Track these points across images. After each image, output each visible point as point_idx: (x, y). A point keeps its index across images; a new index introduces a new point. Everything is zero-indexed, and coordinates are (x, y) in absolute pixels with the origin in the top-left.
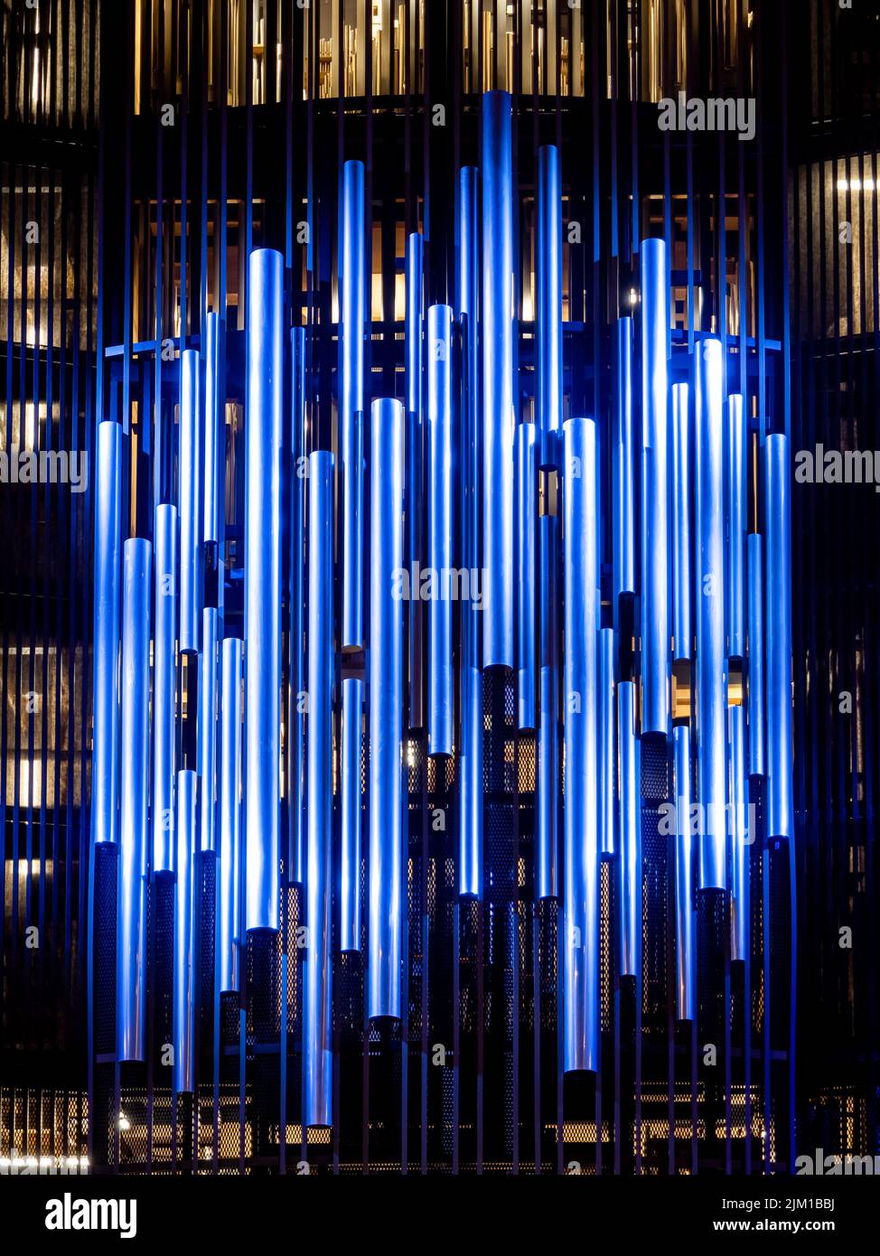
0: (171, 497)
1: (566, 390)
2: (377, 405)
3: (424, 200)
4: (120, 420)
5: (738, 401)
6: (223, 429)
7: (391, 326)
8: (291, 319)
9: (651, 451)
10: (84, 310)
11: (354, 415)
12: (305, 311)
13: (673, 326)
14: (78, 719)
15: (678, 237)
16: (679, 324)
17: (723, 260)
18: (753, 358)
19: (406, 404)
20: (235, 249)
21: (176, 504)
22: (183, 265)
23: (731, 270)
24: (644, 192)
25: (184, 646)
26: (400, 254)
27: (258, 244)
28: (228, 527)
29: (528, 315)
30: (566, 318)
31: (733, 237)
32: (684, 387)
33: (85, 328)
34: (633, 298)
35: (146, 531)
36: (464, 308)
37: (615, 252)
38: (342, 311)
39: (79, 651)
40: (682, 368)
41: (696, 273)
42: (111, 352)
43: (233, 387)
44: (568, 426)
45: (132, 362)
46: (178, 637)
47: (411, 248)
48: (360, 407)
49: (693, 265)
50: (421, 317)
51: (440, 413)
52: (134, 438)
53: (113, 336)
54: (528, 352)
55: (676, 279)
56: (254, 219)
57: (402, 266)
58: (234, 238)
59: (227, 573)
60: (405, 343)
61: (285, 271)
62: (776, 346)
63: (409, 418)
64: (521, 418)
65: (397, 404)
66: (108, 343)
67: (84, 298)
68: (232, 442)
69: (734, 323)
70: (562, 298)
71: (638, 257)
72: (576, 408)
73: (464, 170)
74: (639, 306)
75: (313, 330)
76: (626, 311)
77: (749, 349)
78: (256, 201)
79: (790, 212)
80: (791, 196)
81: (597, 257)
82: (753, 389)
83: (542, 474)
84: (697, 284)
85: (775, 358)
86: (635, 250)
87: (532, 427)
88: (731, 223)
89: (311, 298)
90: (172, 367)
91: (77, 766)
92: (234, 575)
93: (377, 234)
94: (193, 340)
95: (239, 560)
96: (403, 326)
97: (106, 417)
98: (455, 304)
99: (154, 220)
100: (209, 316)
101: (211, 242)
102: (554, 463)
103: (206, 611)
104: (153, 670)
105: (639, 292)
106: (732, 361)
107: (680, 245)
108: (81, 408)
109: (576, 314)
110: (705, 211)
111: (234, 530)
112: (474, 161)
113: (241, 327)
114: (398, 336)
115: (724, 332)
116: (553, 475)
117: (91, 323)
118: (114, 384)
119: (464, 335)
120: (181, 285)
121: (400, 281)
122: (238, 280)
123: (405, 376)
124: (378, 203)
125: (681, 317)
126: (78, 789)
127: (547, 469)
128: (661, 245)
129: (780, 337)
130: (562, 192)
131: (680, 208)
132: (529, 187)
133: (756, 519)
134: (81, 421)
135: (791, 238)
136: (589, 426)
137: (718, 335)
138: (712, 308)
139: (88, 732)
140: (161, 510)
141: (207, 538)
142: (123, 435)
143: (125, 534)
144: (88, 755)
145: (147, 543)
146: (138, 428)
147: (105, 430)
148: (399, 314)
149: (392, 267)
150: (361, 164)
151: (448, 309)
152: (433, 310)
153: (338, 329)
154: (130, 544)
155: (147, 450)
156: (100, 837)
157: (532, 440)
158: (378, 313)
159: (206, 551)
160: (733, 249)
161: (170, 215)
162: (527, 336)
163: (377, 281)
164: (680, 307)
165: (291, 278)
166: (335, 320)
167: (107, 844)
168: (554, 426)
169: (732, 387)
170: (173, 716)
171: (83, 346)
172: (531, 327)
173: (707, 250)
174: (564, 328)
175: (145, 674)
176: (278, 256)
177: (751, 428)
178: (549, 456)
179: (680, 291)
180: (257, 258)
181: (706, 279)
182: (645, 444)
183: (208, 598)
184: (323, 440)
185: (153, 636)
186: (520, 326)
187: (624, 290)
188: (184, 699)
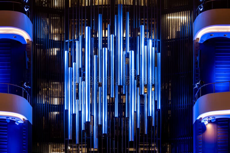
0: (75, 61)
1: (130, 47)
2: (103, 49)
3: (110, 20)
4: (68, 51)
5: (154, 48)
6: (82, 52)
7: (105, 37)
8: (92, 37)
9: (142, 55)
10: (63, 35)
11: (100, 50)
12: (93, 35)
13: (145, 38)
14: (62, 92)
15: (145, 25)
16: (146, 37)
17: (152, 28)
18: (156, 42)
19: (107, 49)
20: (83, 26)
21: (76, 62)
22: (76, 29)
23: (153, 29)
24: (141, 18)
25: (77, 82)
26: (107, 27)
27: (87, 26)
28: (83, 66)
29: (124, 36)
30: (130, 36)
31: (153, 25)
32: (146, 46)
33: (63, 38)
34: (139, 34)
35: (72, 66)
36: (116, 35)
37: (137, 27)
38: (99, 35)
39: (62, 83)
40: (146, 44)
41: (148, 30)
42: (66, 41)
43: (83, 46)
44: (130, 52)
45: (69, 42)
46: (76, 81)
47: (108, 26)
48: (101, 49)
49: (148, 29)
50: (110, 36)
51: (112, 50)
52: (70, 53)
53: (67, 39)
54: (124, 41)
55: (145, 31)
56: (86, 22)
57: (107, 29)
58: (83, 25)
59: (83, 72)
60: (107, 40)
61: (91, 29)
62: (159, 40)
63: (108, 51)
64: (123, 51)
65: (106, 49)
66: (66, 40)
67: (63, 33)
68: (83, 54)
69: (153, 37)
70: (129, 33)
71: (140, 28)
72: (131, 49)
73: (116, 15)
74: (140, 35)
75: (95, 38)
76: (138, 35)
77: (155, 41)
78: (87, 20)
79: (161, 21)
80: (161, 19)
81: (134, 28)
82: (156, 47)
83: (126, 59)
84: (148, 32)
85: (159, 42)
86: (139, 27)
87: (125, 52)
88: (153, 23)
89: (94, 33)
90: (75, 43)
91: (62, 99)
92: (84, 72)
93: (104, 24)
94: (78, 40)
95: (84, 70)
96: (107, 37)
97: (66, 50)
98: (114, 34)
99: (72, 22)
100: (80, 36)
101: (80, 25)
102: (128, 57)
103: (80, 77)
104: (73, 86)
105: (140, 33)
106: (153, 43)
107: (146, 26)
108: (62, 49)
109: (131, 36)
110: (149, 21)
111: (84, 66)
112: (117, 14)
113: (85, 38)
114: (106, 39)
115: (152, 39)
116: (128, 59)
117: (64, 37)
118: (67, 46)
119: (116, 39)
120: (76, 32)
121: (107, 31)
122: (84, 31)
123: (107, 45)
124: (104, 20)
125: (146, 36)
126: (62, 102)
127: (127, 58)
128: (143, 26)
129: (159, 39)
130: (129, 18)
131: (146, 21)
132: (125, 18)
133: (156, 65)
134: (62, 51)
135: (161, 25)
136: (133, 52)
137: (151, 39)
138: (150, 35)
139: (64, 94)
140: (74, 63)
141: (80, 67)
142: (68, 53)
143: (69, 67)
144: (64, 97)
145: (72, 68)
146: (70, 52)
147: (66, 52)
148: (106, 36)
149: (106, 29)
150: (101, 15)
151: (113, 35)
152: (111, 35)
153: (98, 38)
154: (69, 68)
155: (72, 55)
156: (66, 109)
157: (125, 54)
158: (104, 36)
159: (80, 69)
160: (153, 27)
161: (75, 22)
162: (124, 39)
163: (103, 31)
164: (146, 35)
165: (92, 31)
166: (98, 37)
167: (66, 110)
168: (128, 52)
169: (153, 46)
170: (75, 92)
171: (63, 40)
172: (125, 38)
173: (150, 27)
174: (130, 38)
175: (72, 86)
176: (90, 28)
177: (155, 52)
178: (127, 56)
179: (146, 32)
180: (87, 28)
181: (150, 31)
182: (141, 54)
183: (80, 76)
184: (96, 53)
185: (73, 81)
186: (123, 38)
187: (138, 33)
188: (77, 90)
